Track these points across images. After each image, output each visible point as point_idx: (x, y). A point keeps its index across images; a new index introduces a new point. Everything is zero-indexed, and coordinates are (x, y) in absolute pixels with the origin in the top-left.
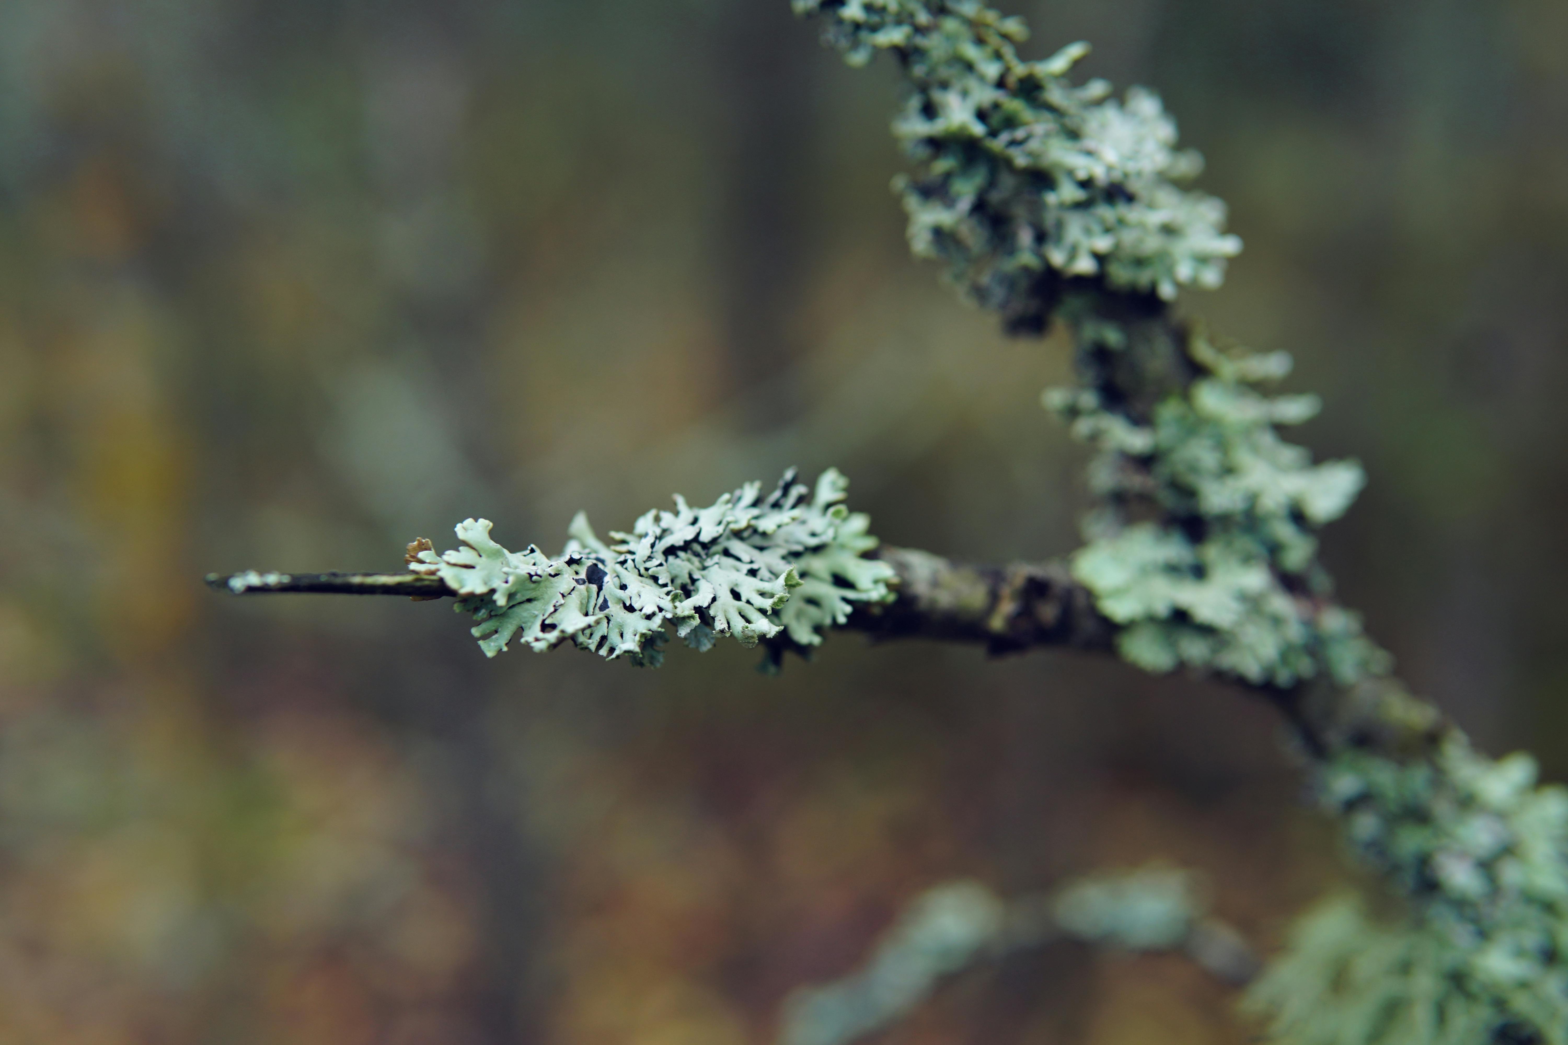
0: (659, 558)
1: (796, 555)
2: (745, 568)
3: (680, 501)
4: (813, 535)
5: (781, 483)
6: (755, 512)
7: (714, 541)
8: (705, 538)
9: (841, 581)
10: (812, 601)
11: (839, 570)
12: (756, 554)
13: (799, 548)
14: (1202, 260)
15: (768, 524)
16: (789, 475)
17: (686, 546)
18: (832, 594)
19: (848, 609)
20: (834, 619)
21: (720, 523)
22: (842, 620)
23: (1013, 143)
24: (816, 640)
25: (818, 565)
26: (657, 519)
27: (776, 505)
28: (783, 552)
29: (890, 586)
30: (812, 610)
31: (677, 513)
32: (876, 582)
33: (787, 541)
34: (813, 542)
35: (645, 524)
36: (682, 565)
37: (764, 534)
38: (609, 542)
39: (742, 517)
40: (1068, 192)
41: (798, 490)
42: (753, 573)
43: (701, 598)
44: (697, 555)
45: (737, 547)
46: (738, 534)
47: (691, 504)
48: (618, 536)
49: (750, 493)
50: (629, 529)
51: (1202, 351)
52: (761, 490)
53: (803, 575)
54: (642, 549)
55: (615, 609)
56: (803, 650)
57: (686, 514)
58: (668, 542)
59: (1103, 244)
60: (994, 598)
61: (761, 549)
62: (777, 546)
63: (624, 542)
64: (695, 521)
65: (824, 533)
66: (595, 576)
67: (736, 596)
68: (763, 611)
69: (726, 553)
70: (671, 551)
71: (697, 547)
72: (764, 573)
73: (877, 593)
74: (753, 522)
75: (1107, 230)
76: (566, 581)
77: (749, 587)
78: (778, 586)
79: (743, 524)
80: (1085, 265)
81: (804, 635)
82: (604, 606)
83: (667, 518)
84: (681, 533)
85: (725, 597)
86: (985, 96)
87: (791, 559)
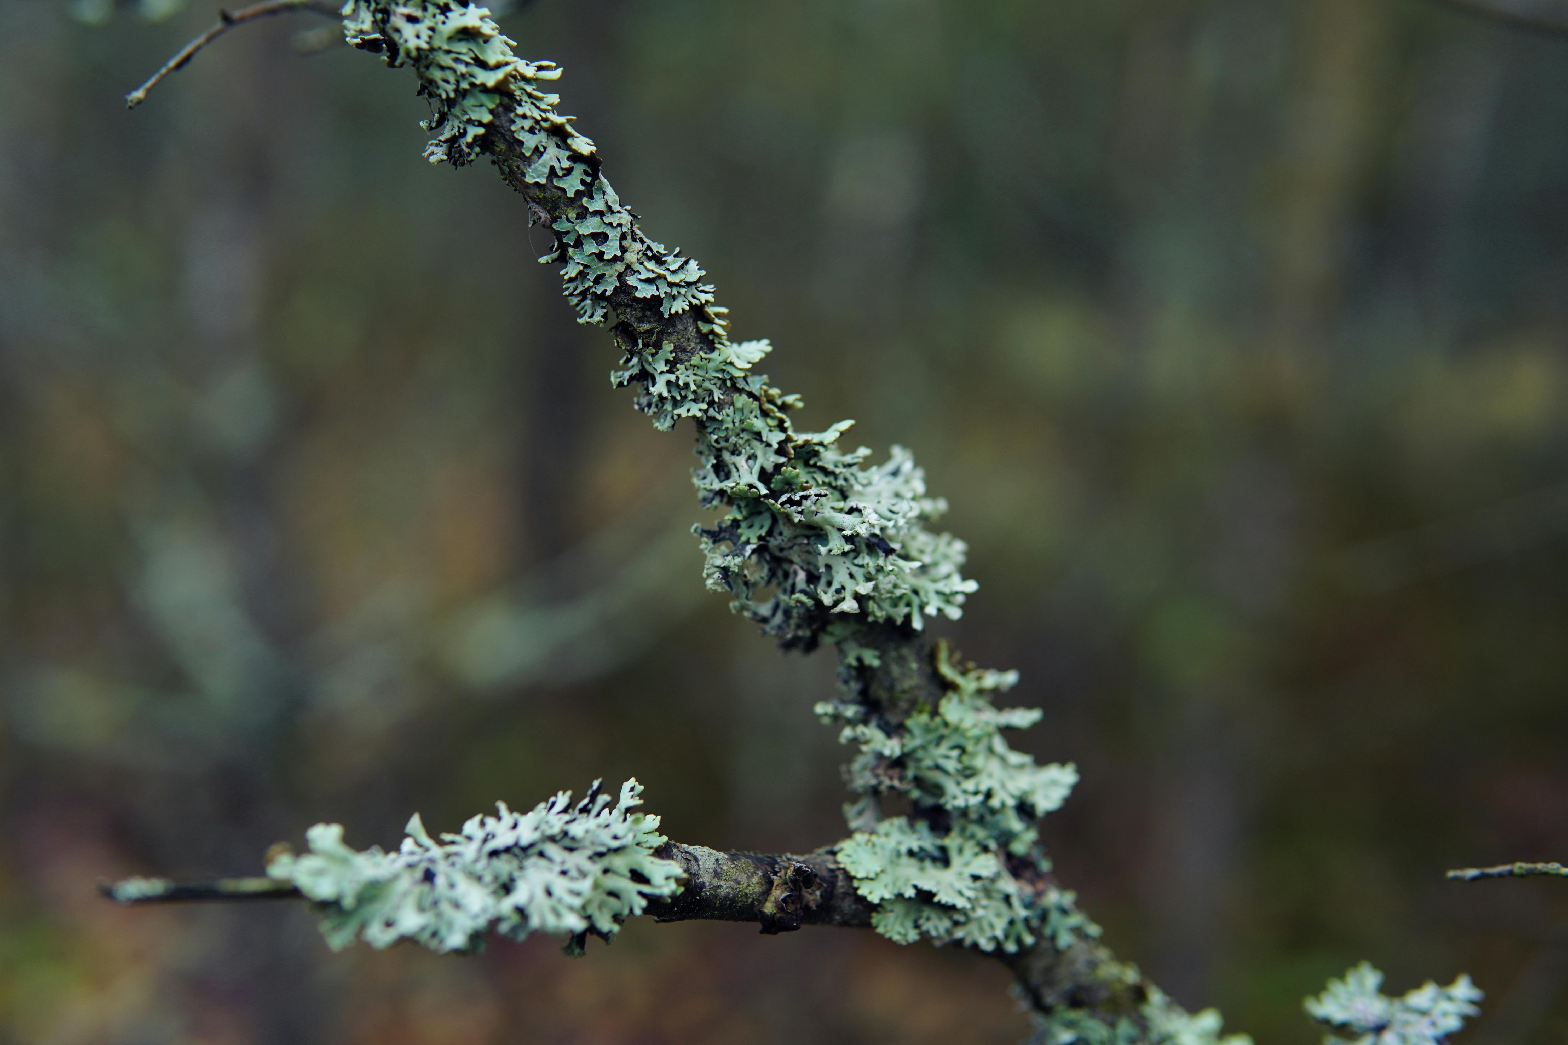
0: (483, 862)
1: (601, 855)
2: (557, 869)
3: (502, 807)
4: (615, 838)
5: (590, 792)
6: (566, 817)
7: (532, 845)
8: (525, 841)
9: (638, 876)
10: (613, 894)
11: (635, 867)
12: (566, 855)
13: (603, 849)
14: (947, 598)
15: (577, 829)
16: (596, 784)
17: (508, 850)
18: (630, 888)
19: (644, 903)
20: (631, 910)
21: (536, 829)
22: (638, 912)
23: (791, 502)
24: (616, 928)
25: (619, 863)
26: (482, 824)
27: (585, 810)
28: (589, 852)
29: (678, 880)
30: (612, 901)
31: (499, 818)
32: (667, 878)
33: (593, 843)
34: (615, 844)
35: (471, 826)
36: (504, 866)
37: (573, 839)
38: (441, 843)
39: (556, 823)
40: (837, 544)
41: (603, 798)
42: (564, 873)
43: (519, 896)
44: (516, 856)
45: (551, 850)
46: (552, 839)
47: (511, 810)
48: (447, 837)
49: (562, 799)
50: (458, 831)
51: (946, 670)
52: (571, 798)
53: (606, 871)
54: (469, 851)
55: (445, 907)
56: (605, 936)
57: (507, 818)
58: (492, 845)
59: (865, 588)
60: (769, 884)
61: (571, 850)
62: (584, 848)
63: (453, 843)
64: (515, 826)
65: (625, 836)
66: (429, 876)
67: (549, 893)
68: (571, 909)
69: (541, 854)
70: (494, 854)
71: (516, 850)
72: (574, 873)
73: (667, 889)
74: (566, 827)
75: (869, 578)
76: (405, 883)
77: (560, 886)
78: (585, 885)
79: (556, 830)
80: (849, 605)
81: (605, 924)
82: (435, 903)
83: (491, 822)
84: (504, 837)
85: (540, 896)
86: (770, 460)
87: (596, 859)
